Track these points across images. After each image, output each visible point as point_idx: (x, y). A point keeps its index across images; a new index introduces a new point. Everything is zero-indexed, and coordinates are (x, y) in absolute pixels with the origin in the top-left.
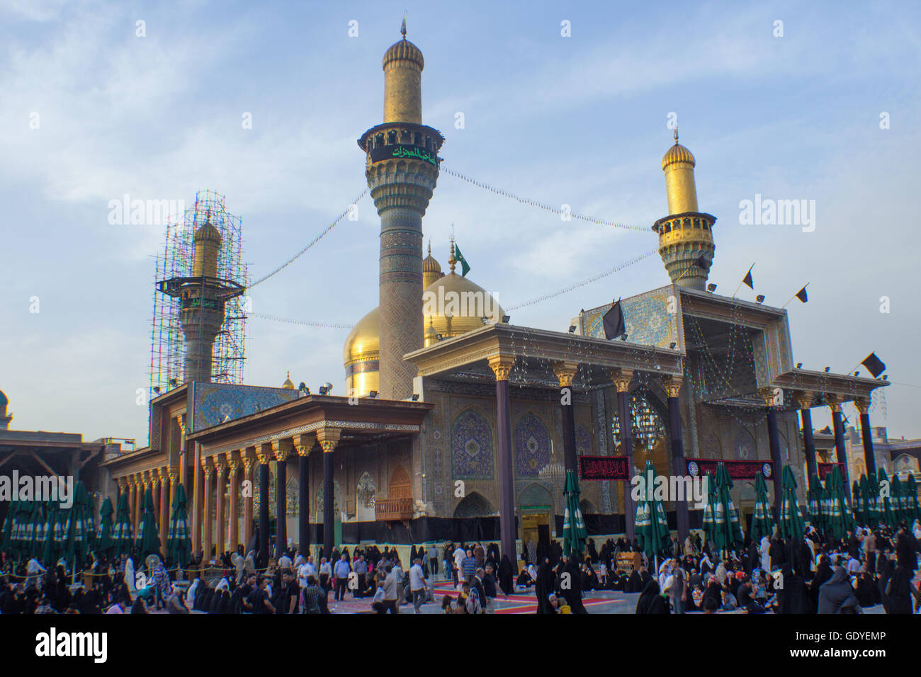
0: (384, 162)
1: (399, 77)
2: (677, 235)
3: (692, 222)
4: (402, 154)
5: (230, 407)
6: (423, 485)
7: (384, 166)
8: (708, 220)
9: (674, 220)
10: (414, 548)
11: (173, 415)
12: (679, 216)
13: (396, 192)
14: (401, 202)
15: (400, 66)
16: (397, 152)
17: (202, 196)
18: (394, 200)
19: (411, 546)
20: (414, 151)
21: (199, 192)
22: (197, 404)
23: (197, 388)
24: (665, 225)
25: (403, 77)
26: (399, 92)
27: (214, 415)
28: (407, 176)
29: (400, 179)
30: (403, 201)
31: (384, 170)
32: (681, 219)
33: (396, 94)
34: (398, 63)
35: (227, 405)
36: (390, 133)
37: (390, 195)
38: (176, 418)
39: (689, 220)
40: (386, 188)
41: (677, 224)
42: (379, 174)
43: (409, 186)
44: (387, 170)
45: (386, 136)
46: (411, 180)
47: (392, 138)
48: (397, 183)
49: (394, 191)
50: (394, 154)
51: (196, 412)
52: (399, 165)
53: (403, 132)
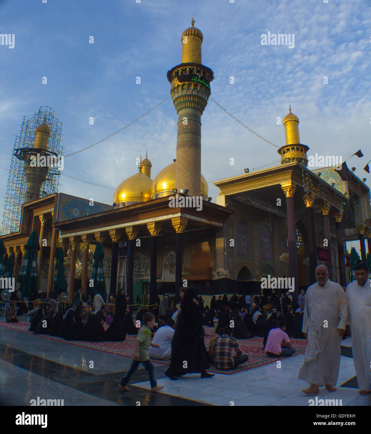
0: (186, 83)
1: (193, 43)
2: (293, 154)
3: (300, 149)
4: (197, 80)
5: (78, 210)
6: (224, 259)
7: (186, 85)
8: (306, 148)
9: (291, 147)
10: (214, 298)
11: (35, 215)
12: (294, 145)
13: (192, 99)
14: (194, 105)
15: (193, 38)
16: (194, 79)
17: (44, 109)
18: (189, 104)
19: (212, 296)
20: (202, 81)
21: (42, 107)
22: (60, 206)
23: (61, 197)
24: (287, 149)
25: (195, 43)
26: (192, 50)
27: (69, 214)
28: (198, 92)
29: (195, 93)
30: (195, 105)
31: (186, 87)
32: (295, 147)
33: (191, 51)
34: (192, 36)
35: (76, 209)
36: (190, 69)
37: (188, 100)
38: (38, 217)
39: (299, 148)
40: (186, 97)
41: (293, 149)
42: (183, 89)
43: (199, 97)
44: (188, 87)
45: (188, 70)
46: (200, 95)
47: (191, 71)
48: (192, 95)
49: (191, 99)
50: (192, 80)
51: (60, 211)
52: (195, 85)
53: (197, 69)
